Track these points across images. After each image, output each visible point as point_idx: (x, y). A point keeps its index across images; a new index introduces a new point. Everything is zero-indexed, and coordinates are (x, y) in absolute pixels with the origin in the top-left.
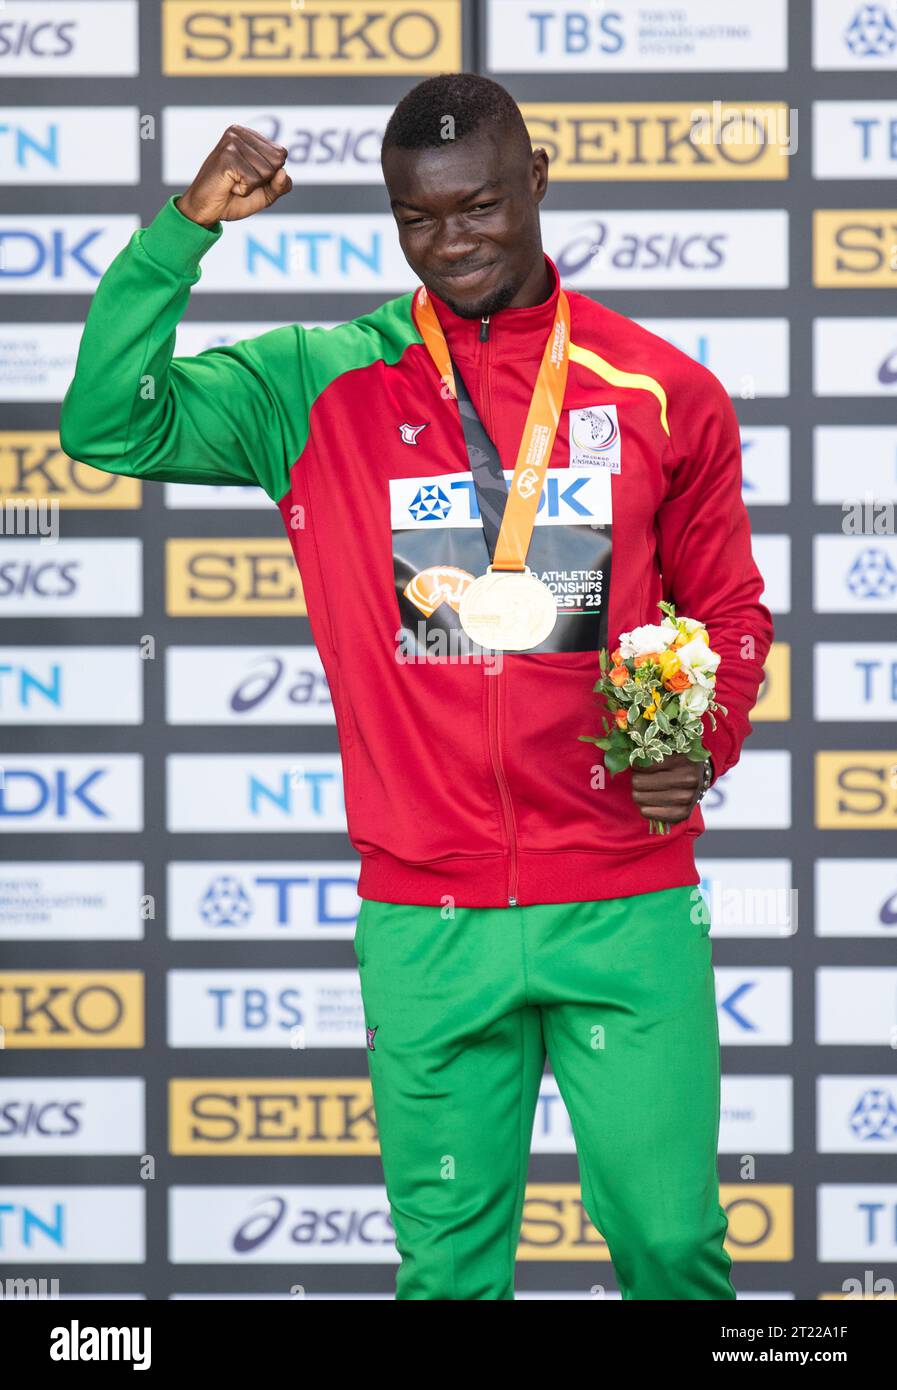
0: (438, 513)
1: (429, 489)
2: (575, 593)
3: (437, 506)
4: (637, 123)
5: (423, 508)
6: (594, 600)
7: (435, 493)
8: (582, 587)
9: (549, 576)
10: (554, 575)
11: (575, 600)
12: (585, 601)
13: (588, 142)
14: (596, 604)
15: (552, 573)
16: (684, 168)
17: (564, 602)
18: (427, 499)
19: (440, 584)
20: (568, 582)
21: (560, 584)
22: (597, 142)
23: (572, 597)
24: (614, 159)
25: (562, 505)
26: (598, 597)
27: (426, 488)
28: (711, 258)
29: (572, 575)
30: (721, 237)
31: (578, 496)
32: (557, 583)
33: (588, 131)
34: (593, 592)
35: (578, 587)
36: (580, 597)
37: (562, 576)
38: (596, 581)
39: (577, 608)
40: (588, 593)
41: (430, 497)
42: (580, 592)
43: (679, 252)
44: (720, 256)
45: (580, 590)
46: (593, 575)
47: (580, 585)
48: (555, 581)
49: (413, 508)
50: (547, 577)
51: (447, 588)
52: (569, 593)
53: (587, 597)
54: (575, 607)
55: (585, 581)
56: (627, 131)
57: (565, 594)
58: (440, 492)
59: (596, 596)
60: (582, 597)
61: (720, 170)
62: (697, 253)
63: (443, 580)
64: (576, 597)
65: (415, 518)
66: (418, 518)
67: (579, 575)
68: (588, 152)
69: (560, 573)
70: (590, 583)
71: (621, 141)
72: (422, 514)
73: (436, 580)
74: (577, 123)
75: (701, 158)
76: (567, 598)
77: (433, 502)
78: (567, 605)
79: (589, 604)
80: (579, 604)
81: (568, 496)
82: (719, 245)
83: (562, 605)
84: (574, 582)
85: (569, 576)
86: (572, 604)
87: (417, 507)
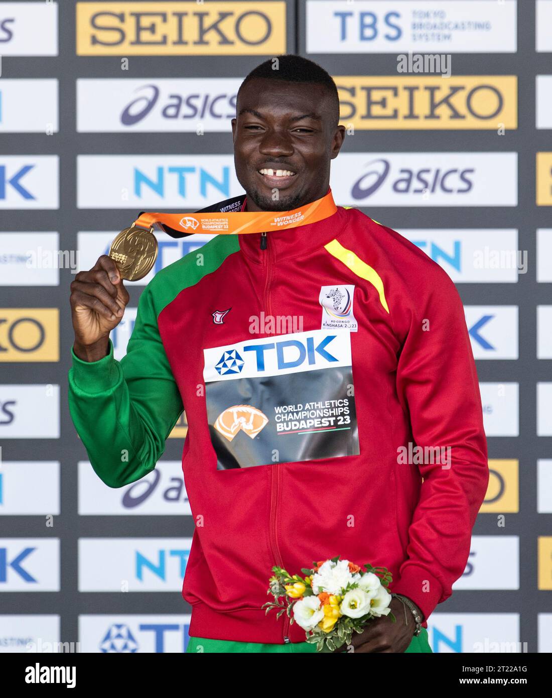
0: (236, 368)
1: (230, 352)
2: (329, 417)
3: (234, 363)
4: (411, 90)
5: (225, 366)
6: (345, 420)
7: (233, 355)
8: (334, 412)
9: (310, 406)
10: (314, 405)
11: (329, 421)
12: (336, 421)
13: (376, 103)
14: (346, 422)
15: (312, 404)
16: (445, 122)
17: (321, 423)
18: (228, 359)
19: (238, 417)
20: (323, 409)
21: (318, 411)
22: (383, 103)
23: (327, 419)
24: (395, 115)
25: (318, 356)
26: (348, 418)
27: (227, 352)
28: (464, 186)
29: (326, 404)
30: (471, 171)
31: (328, 348)
32: (316, 410)
33: (376, 96)
34: (343, 414)
35: (331, 412)
36: (332, 419)
37: (319, 405)
38: (344, 407)
39: (332, 426)
40: (338, 416)
41: (230, 358)
42: (333, 416)
43: (440, 181)
44: (470, 184)
45: (332, 414)
46: (341, 403)
47: (332, 410)
48: (314, 409)
49: (218, 366)
50: (309, 407)
51: (243, 420)
52: (324, 417)
53: (338, 418)
54: (330, 426)
55: (335, 407)
56: (404, 95)
57: (322, 418)
58: (237, 353)
59: (345, 417)
60: (334, 418)
61: (470, 123)
62: (453, 182)
63: (240, 414)
64: (329, 419)
65: (220, 373)
66: (222, 373)
67: (331, 404)
68: (376, 110)
69: (317, 404)
70: (339, 409)
71: (401, 103)
72: (224, 370)
73: (235, 416)
74: (369, 90)
75: (456, 115)
76: (323, 420)
77: (232, 361)
78: (323, 425)
79: (340, 423)
80: (332, 424)
81: (321, 349)
82: (468, 176)
83: (320, 425)
84: (328, 408)
85: (324, 405)
86: (327, 424)
87: (221, 365)
